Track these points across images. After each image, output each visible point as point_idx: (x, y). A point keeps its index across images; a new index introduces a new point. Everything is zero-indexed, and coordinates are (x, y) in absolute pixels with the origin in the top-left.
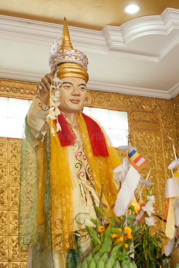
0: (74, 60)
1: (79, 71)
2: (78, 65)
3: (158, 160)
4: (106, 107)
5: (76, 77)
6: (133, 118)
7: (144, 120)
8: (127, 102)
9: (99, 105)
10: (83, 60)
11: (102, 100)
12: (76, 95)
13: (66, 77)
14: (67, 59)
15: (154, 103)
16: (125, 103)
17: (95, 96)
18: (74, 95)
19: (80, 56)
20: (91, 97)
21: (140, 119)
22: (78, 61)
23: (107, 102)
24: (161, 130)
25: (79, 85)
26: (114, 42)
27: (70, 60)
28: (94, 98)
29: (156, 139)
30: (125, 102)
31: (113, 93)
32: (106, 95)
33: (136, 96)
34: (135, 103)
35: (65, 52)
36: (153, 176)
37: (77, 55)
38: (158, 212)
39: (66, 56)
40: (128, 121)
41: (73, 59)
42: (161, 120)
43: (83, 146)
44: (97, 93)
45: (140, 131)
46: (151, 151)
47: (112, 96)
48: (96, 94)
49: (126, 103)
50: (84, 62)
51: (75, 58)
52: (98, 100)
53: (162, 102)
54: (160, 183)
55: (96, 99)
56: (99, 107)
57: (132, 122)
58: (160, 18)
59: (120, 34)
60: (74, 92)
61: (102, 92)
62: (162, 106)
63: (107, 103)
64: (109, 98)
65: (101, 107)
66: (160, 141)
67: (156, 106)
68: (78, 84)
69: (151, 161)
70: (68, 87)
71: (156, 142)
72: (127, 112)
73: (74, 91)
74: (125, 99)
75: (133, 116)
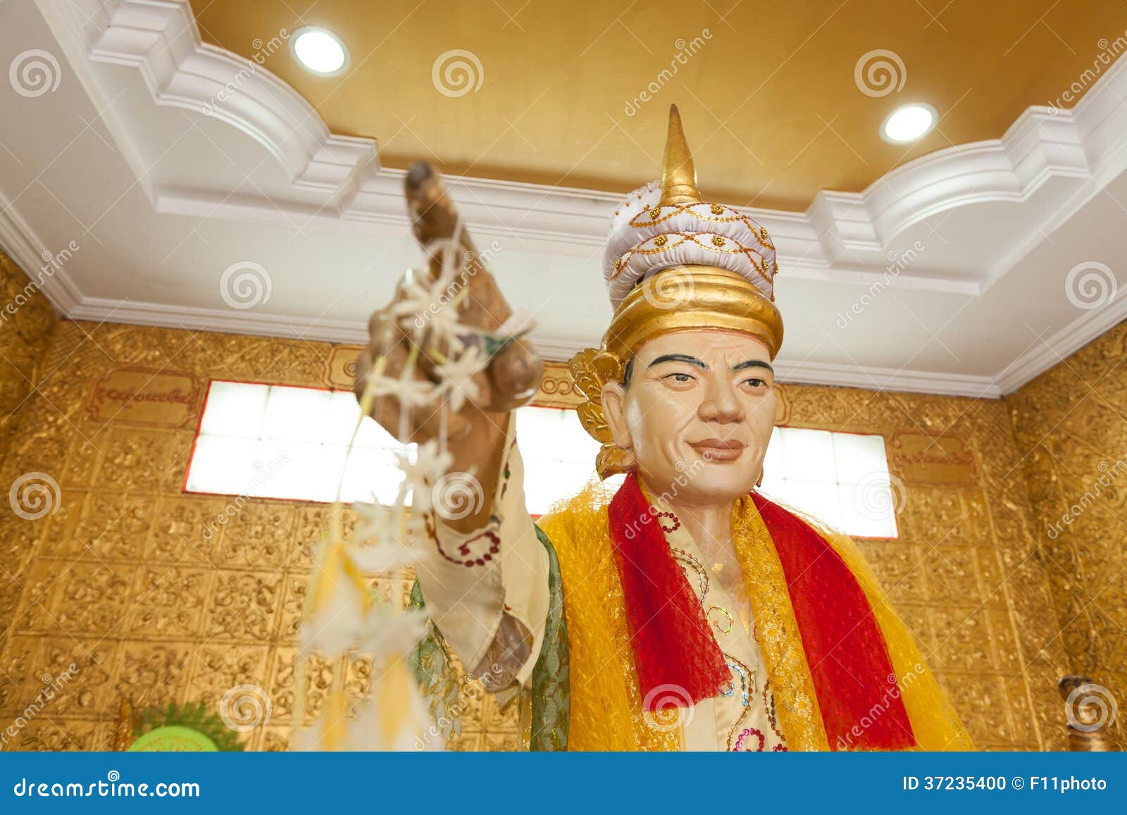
0: (712, 253)
1: (732, 298)
2: (728, 274)
3: (983, 569)
4: (823, 426)
5: (722, 329)
6: (899, 452)
7: (930, 457)
8: (880, 409)
9: (806, 421)
10: (750, 250)
11: (814, 406)
12: (720, 418)
13: (668, 331)
14: (675, 247)
15: (954, 409)
16: (874, 413)
17: (792, 396)
18: (714, 419)
19: (740, 233)
20: (783, 400)
21: (921, 453)
22: (729, 254)
23: (827, 412)
24: (982, 483)
25: (738, 368)
26: (846, 241)
27: (692, 249)
28: (791, 402)
29: (970, 508)
30: (875, 410)
31: (841, 388)
32: (821, 394)
33: (902, 394)
34: (902, 412)
35: (665, 219)
36: (974, 620)
37: (721, 227)
38: (1002, 733)
39: (669, 236)
40: (888, 461)
41: (702, 247)
42: (980, 455)
43: (769, 693)
44: (798, 390)
45: (924, 488)
46: (960, 544)
47: (840, 397)
48: (795, 392)
49: (878, 413)
50: (758, 260)
51: (713, 241)
52: (802, 406)
53: (977, 407)
54: (998, 641)
55: (795, 405)
56: (804, 424)
57: (899, 463)
58: (1001, 149)
59: (864, 216)
60: (713, 401)
61: (811, 385)
62: (977, 418)
63: (825, 414)
64: (832, 401)
65: (810, 425)
66: (982, 514)
67: (961, 419)
68: (732, 362)
69: (962, 573)
70: (682, 377)
71: (971, 516)
72: (881, 438)
73: (711, 397)
74: (875, 403)
75: (900, 447)
